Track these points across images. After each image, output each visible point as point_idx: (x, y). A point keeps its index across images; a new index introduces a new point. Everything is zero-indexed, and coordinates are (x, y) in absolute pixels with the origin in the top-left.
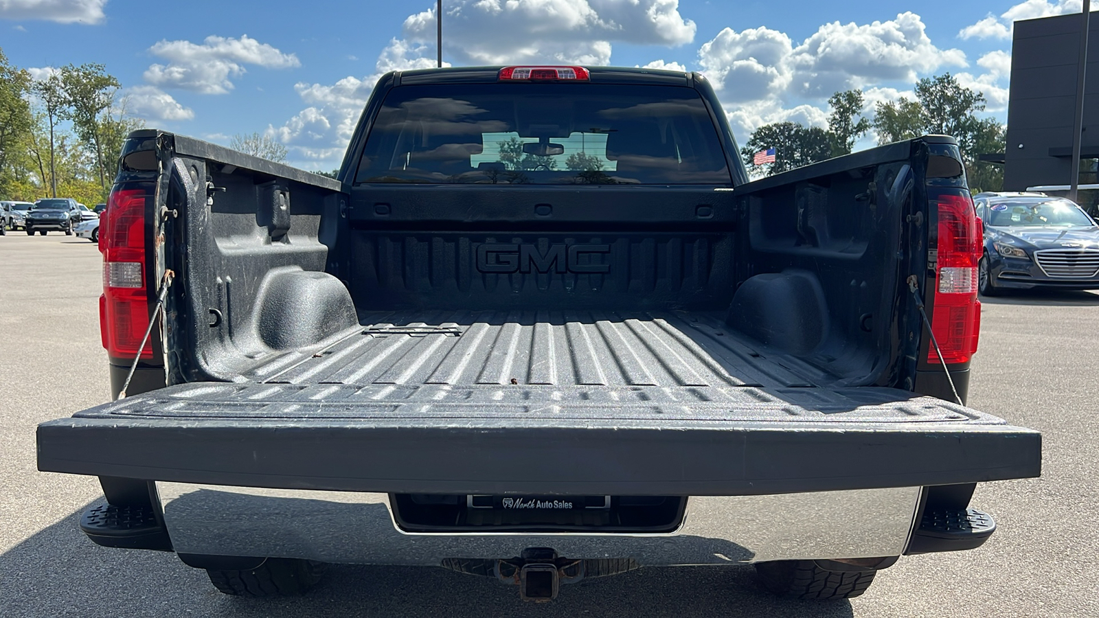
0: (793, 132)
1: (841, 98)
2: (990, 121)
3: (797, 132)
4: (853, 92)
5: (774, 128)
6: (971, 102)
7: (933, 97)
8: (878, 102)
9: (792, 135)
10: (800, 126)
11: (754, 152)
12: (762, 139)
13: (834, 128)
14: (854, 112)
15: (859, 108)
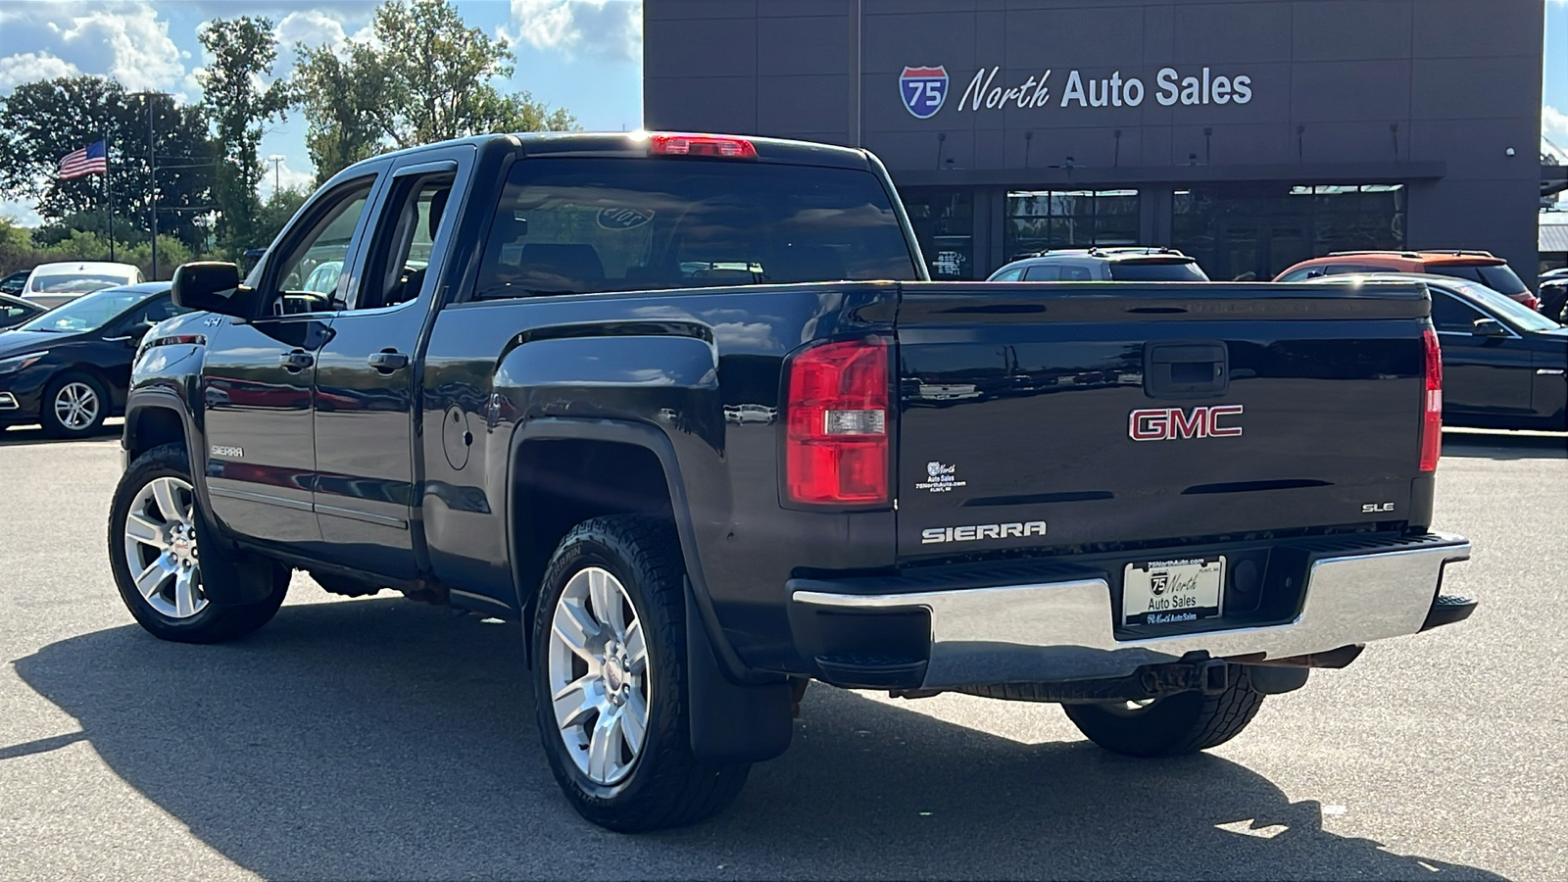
0: (102, 101)
1: (228, 32)
2: (522, 99)
3: (112, 101)
4: (253, 22)
5: (59, 89)
6: (486, 61)
7: (411, 43)
8: (299, 45)
9: (102, 108)
10: (120, 88)
11: (12, 142)
12: (27, 112)
13: (214, 99)
14: (256, 67)
15: (269, 58)
